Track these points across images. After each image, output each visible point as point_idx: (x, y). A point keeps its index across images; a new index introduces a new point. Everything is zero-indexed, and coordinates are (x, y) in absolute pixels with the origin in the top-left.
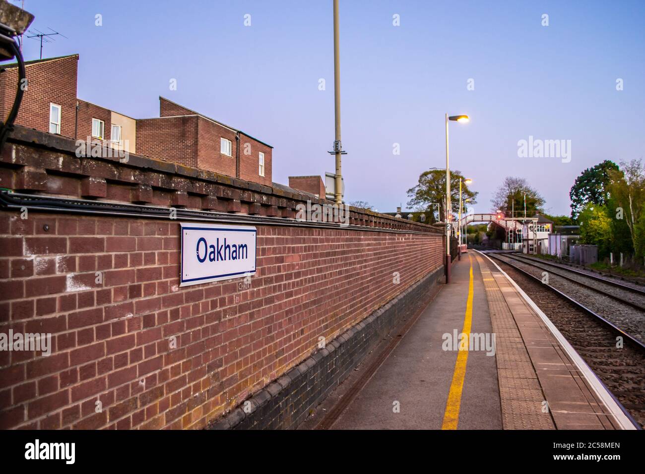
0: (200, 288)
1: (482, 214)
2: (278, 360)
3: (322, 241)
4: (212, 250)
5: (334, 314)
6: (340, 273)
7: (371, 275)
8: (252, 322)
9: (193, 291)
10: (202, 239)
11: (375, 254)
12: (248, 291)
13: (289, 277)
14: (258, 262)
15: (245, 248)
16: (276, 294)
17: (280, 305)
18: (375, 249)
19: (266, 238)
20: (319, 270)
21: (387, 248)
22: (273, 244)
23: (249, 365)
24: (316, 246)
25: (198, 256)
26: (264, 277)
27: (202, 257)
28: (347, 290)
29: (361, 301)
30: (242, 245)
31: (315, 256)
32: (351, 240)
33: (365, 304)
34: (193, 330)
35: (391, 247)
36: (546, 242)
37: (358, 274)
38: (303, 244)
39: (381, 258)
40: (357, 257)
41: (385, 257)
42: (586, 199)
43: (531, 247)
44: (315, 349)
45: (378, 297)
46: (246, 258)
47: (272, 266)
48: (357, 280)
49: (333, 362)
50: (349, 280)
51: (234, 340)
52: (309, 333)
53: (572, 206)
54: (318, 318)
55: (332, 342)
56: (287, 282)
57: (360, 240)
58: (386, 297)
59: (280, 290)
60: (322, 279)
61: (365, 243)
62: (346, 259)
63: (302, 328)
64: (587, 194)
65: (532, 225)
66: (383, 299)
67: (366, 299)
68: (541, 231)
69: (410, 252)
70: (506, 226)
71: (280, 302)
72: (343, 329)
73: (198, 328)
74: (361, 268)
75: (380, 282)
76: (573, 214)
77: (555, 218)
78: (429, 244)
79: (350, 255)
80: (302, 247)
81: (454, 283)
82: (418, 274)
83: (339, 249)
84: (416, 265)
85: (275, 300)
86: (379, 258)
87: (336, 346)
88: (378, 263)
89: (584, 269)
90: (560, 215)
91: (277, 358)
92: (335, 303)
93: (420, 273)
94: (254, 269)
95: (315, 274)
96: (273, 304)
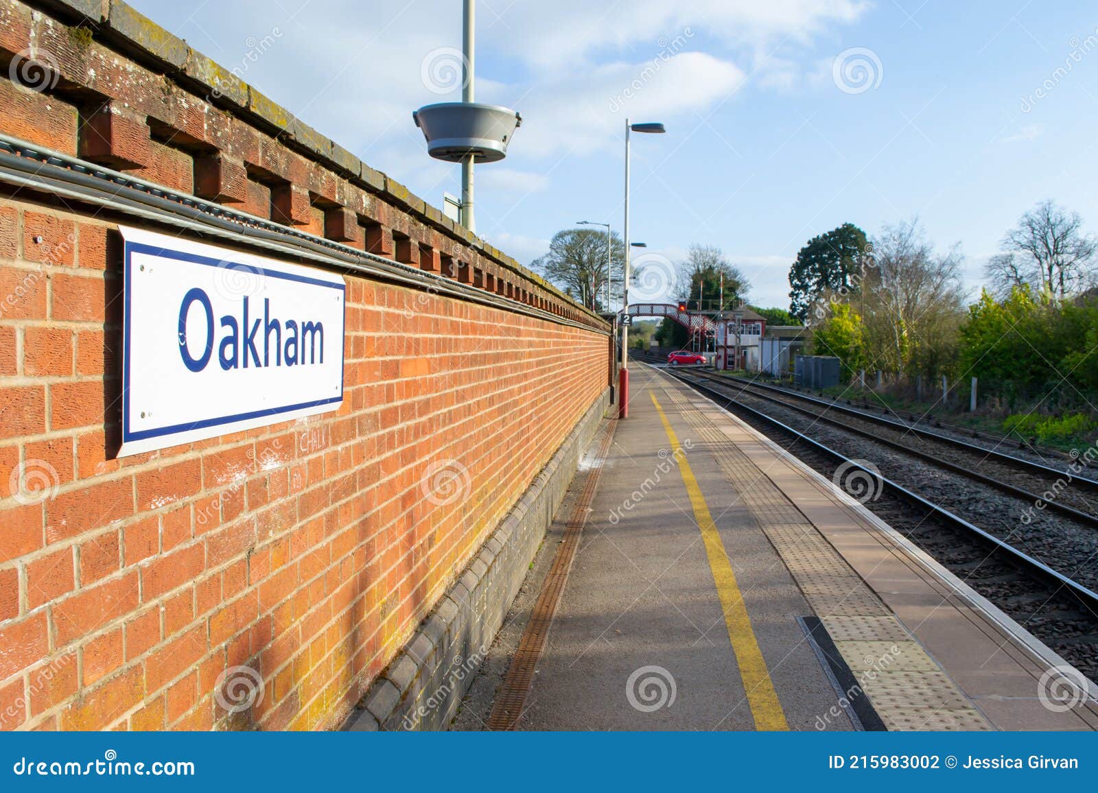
0: (191, 455)
1: (652, 305)
2: (385, 622)
3: (466, 329)
4: (228, 331)
5: (481, 492)
6: (491, 401)
7: (533, 404)
8: (333, 536)
9: (167, 469)
10: (196, 294)
11: (539, 363)
12: (322, 453)
13: (408, 411)
14: (348, 375)
15: (318, 333)
16: (383, 457)
17: (391, 483)
18: (538, 354)
19: (365, 311)
20: (461, 397)
21: (551, 352)
22: (378, 328)
23: (327, 656)
24: (456, 340)
25: (184, 350)
26: (358, 413)
27: (196, 355)
28: (499, 438)
29: (519, 459)
30: (310, 324)
31: (454, 363)
32: (508, 331)
34: (167, 596)
35: (556, 350)
38: (436, 332)
40: (515, 368)
41: (549, 370)
45: (540, 448)
46: (321, 362)
47: (377, 385)
50: (503, 416)
51: (289, 597)
52: (442, 540)
55: (478, 550)
56: (405, 425)
57: (519, 333)
58: (549, 447)
59: (391, 446)
60: (465, 416)
61: (526, 341)
62: (500, 371)
63: (430, 533)
66: (545, 452)
67: (523, 454)
69: (576, 362)
70: (690, 323)
71: (391, 477)
72: (494, 520)
73: (184, 587)
74: (520, 390)
75: (542, 418)
78: (595, 348)
79: (506, 363)
80: (433, 340)
83: (490, 349)
84: (582, 387)
86: (542, 372)
88: (541, 382)
91: (384, 617)
92: (483, 466)
94: (340, 395)
95: (453, 404)
96: (377, 484)
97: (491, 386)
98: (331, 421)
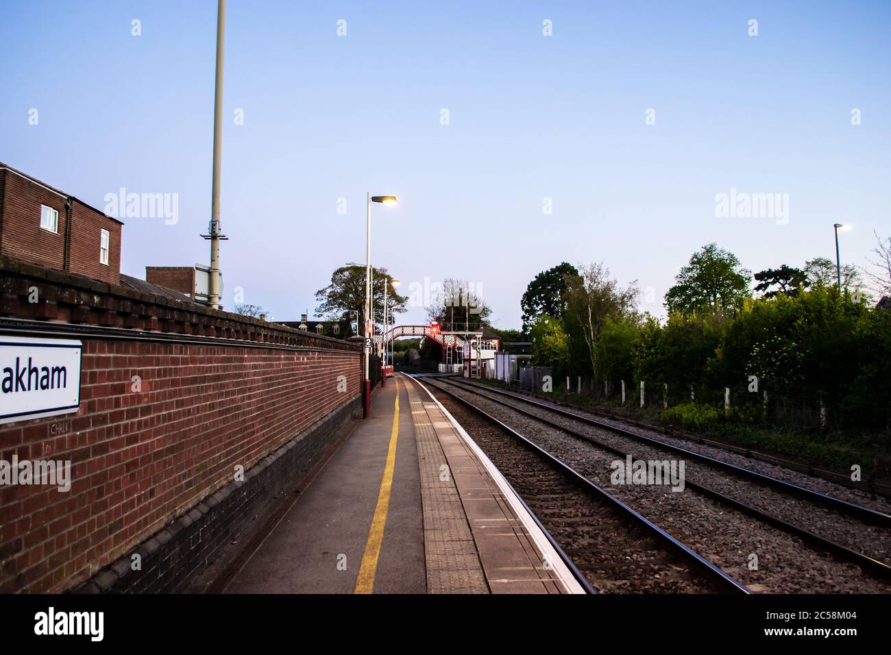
1: (414, 326)
2: (112, 536)
3: (185, 361)
4: (8, 375)
5: (202, 466)
6: (212, 407)
7: (259, 409)
11: (264, 380)
12: (66, 435)
13: (132, 414)
14: (83, 393)
15: (62, 373)
16: (111, 439)
17: (118, 455)
18: (264, 373)
19: (98, 358)
20: (180, 404)
21: (282, 371)
22: (108, 366)
23: (66, 547)
24: (176, 369)
26: (91, 414)
28: (222, 430)
29: (242, 446)
30: (57, 368)
31: (175, 383)
32: (229, 360)
33: (249, 450)
35: (287, 369)
36: (492, 364)
37: (238, 408)
38: (156, 366)
39: (273, 385)
40: (238, 384)
41: (279, 383)
42: (540, 309)
43: (474, 370)
44: (171, 517)
45: (268, 439)
46: (65, 386)
47: (106, 398)
48: (237, 416)
49: (198, 534)
50: (224, 416)
51: (42, 509)
52: (163, 494)
53: (523, 317)
54: (177, 472)
55: (198, 505)
56: (129, 421)
57: (242, 360)
58: (279, 439)
59: (117, 432)
60: (184, 416)
61: (250, 365)
62: (222, 386)
63: (151, 488)
64: (542, 304)
65: (475, 341)
66: (274, 442)
67: (248, 443)
68: (486, 349)
69: (315, 376)
70: (444, 342)
71: (117, 451)
72: (215, 486)
74: (243, 399)
75: (271, 418)
76: (525, 327)
77: (503, 332)
78: (341, 365)
79: (227, 381)
80: (153, 370)
81: (374, 418)
82: (325, 406)
83: (211, 372)
84: (323, 395)
85: (110, 449)
86: (269, 386)
87: (203, 511)
88: (268, 392)
89: (537, 397)
90: (509, 329)
91: (111, 533)
92: (203, 449)
93: (328, 404)
94: (77, 404)
95: (173, 409)
96: (107, 454)
97: (213, 396)
98: (73, 418)
